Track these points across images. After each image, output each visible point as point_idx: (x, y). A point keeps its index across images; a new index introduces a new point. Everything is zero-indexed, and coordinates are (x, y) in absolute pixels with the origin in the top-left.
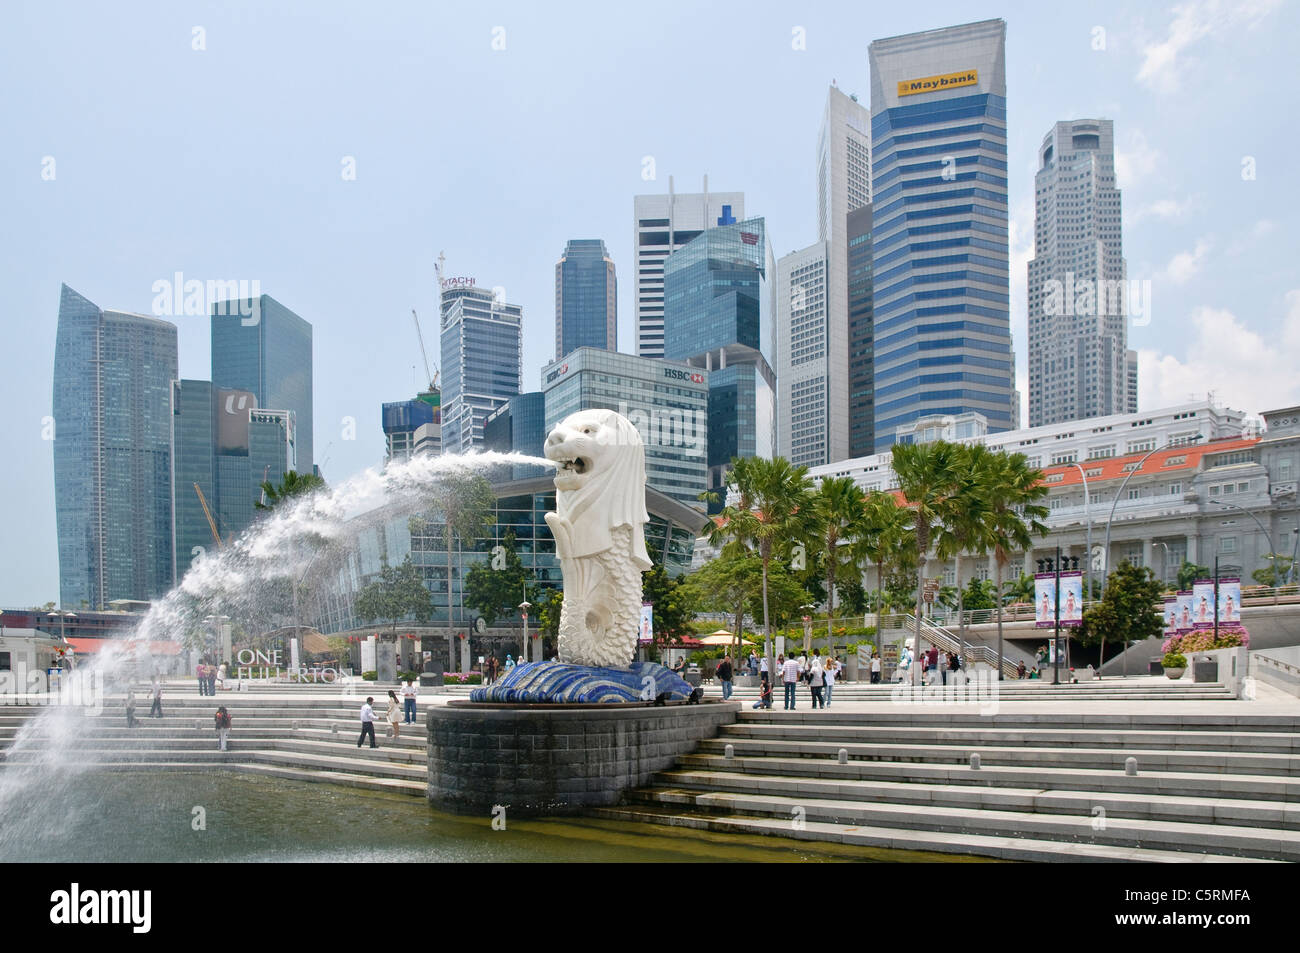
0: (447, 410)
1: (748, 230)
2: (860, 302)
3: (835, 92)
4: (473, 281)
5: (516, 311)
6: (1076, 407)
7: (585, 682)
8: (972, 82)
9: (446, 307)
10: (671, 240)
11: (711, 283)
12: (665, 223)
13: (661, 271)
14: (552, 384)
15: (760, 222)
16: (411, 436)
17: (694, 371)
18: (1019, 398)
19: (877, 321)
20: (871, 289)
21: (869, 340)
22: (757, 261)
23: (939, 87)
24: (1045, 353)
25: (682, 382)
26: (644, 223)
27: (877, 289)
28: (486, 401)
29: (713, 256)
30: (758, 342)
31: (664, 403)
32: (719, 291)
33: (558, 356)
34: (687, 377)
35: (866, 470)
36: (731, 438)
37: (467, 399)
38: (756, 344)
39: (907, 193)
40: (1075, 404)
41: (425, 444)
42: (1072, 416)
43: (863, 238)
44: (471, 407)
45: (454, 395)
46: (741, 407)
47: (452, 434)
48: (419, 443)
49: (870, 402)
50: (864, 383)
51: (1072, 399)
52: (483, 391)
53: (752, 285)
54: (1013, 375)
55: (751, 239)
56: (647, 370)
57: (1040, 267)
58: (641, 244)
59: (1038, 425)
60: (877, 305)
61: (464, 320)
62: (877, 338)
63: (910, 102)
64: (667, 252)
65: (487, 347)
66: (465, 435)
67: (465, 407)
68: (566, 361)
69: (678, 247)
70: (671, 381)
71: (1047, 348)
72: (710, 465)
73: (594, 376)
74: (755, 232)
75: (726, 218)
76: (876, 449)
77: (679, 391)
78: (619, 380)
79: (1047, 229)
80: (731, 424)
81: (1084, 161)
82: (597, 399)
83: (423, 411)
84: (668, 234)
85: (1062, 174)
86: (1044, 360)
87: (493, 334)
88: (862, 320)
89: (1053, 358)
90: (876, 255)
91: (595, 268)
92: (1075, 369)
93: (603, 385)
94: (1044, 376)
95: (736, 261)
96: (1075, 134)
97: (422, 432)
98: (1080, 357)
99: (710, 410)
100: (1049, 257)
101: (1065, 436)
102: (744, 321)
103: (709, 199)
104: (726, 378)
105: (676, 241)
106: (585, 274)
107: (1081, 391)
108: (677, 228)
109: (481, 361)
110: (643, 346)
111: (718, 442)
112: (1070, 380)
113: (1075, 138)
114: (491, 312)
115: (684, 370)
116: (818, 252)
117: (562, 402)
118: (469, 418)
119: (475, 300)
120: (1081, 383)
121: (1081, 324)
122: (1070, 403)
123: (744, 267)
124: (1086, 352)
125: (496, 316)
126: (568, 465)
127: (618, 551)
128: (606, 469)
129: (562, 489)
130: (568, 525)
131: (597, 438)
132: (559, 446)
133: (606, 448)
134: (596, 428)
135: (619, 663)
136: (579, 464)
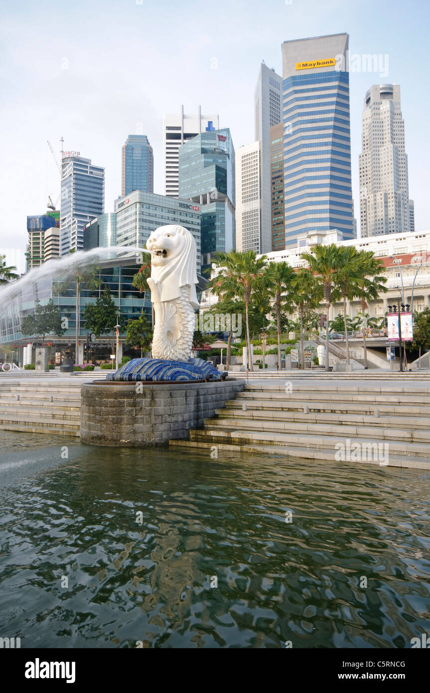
0: (63, 220)
1: (221, 134)
2: (276, 172)
3: (264, 67)
4: (79, 153)
5: (102, 170)
6: (384, 228)
7: (169, 369)
8: (332, 64)
9: (63, 166)
10: (182, 137)
11: (203, 160)
12: (179, 128)
13: (177, 153)
14: (121, 209)
15: (228, 130)
16: (43, 234)
17: (194, 205)
18: (356, 222)
19: (286, 182)
20: (282, 166)
21: (281, 191)
22: (226, 150)
23: (316, 66)
24: (368, 200)
25: (188, 210)
26: (169, 128)
27: (286, 165)
28: (86, 217)
29: (203, 147)
30: (226, 191)
31: (179, 220)
32: (206, 165)
33: (123, 194)
34: (190, 207)
35: (282, 257)
36: (213, 239)
37: (75, 215)
38: (225, 192)
39: (300, 118)
40: (384, 226)
41: (50, 238)
42: (382, 232)
43: (278, 140)
44: (76, 220)
45: (67, 213)
46: (217, 224)
47: (66, 233)
48: (47, 238)
49: (282, 223)
50: (279, 213)
51: (382, 224)
52: (84, 211)
53: (223, 162)
54: (353, 211)
55: (222, 139)
56: (170, 203)
57: (365, 157)
58: (167, 138)
59: (365, 236)
60: (286, 174)
61: (74, 174)
62: (286, 190)
63: (302, 73)
64: (180, 143)
65: (86, 188)
66: (73, 234)
67: (73, 219)
68: (129, 197)
69: (185, 141)
70: (183, 209)
71: (369, 198)
72: (202, 253)
73: (143, 205)
74: (224, 135)
75: (210, 127)
76: (286, 247)
77: (186, 214)
78: (156, 208)
79: (368, 138)
80: (213, 232)
81: (385, 105)
82: (145, 217)
83: (50, 221)
84: (180, 134)
85: (375, 111)
86: (368, 204)
87: (89, 182)
88: (278, 181)
89: (372, 203)
90: (286, 149)
91: (142, 150)
92: (383, 209)
93: (147, 211)
94: (368, 212)
95: (215, 149)
96: (381, 91)
97: (49, 232)
98: (386, 202)
99: (202, 225)
100: (370, 152)
101: (382, 242)
102: (219, 180)
103: (201, 118)
104: (210, 208)
105: (185, 138)
106: (137, 154)
107: (386, 220)
108: (186, 132)
109: (83, 196)
110: (167, 191)
111: (206, 241)
112: (381, 214)
113: (381, 93)
114: (89, 170)
115: (189, 204)
116: (255, 146)
117: (125, 219)
118: (76, 225)
119: (80, 164)
120: (386, 215)
121: (386, 186)
122: (381, 226)
123: (220, 153)
124: (389, 200)
125: (91, 173)
126: (158, 253)
127: (183, 299)
128: (178, 255)
129: (156, 265)
130: (159, 285)
131: (174, 240)
132: (155, 243)
133: (179, 244)
134: (173, 235)
135: (184, 359)
136: (165, 253)
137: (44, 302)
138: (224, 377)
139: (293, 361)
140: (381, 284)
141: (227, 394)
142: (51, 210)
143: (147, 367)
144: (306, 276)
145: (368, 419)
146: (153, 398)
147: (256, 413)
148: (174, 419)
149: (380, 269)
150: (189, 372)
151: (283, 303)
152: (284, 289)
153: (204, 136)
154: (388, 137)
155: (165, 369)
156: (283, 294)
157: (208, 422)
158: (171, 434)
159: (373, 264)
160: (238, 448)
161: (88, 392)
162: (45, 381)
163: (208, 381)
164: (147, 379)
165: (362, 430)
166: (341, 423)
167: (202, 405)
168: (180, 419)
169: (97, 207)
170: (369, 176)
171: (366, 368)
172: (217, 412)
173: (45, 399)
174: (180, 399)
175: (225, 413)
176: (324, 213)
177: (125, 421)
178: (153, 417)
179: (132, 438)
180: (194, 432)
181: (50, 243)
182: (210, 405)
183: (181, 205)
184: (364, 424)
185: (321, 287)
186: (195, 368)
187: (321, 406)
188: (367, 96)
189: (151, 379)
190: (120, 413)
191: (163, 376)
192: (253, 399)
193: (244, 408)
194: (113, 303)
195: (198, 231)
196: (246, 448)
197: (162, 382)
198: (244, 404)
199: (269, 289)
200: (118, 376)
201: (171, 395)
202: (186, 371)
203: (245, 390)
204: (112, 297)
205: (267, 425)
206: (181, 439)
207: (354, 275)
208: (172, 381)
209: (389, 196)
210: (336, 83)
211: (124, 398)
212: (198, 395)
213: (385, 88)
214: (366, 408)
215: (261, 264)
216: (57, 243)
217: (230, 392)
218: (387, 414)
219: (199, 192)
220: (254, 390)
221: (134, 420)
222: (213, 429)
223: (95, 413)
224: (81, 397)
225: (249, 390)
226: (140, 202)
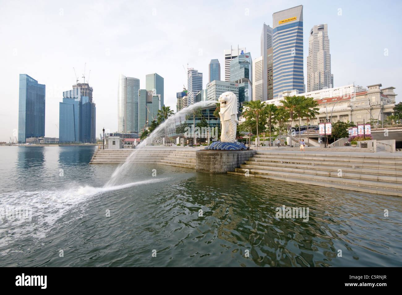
0: (189, 93)
1: (247, 55)
2: (270, 68)
3: (265, 25)
4: (194, 68)
5: (202, 74)
8: (295, 19)
9: (188, 74)
10: (231, 58)
11: (239, 66)
12: (230, 55)
13: (229, 64)
14: (209, 87)
15: (249, 53)
16: (182, 98)
17: (236, 84)
18: (305, 86)
19: (274, 71)
20: (272, 65)
21: (272, 76)
22: (248, 61)
23: (288, 21)
24: (311, 76)
25: (234, 86)
26: (226, 55)
27: (274, 65)
28: (196, 91)
29: (240, 61)
30: (249, 77)
32: (241, 68)
33: (209, 82)
35: (271, 102)
36: (243, 97)
37: (193, 91)
39: (281, 44)
40: (318, 86)
42: (318, 89)
43: (271, 55)
44: (193, 93)
45: (190, 90)
46: (245, 91)
47: (190, 98)
49: (272, 88)
50: (271, 84)
51: (318, 85)
52: (196, 89)
53: (248, 66)
54: (304, 81)
55: (247, 57)
56: (227, 84)
57: (310, 57)
58: (225, 59)
59: (309, 91)
60: (274, 68)
61: (192, 76)
62: (274, 75)
63: (281, 25)
64: (231, 61)
65: (197, 81)
66: (192, 98)
68: (211, 83)
69: (233, 59)
70: (232, 86)
71: (311, 75)
72: (239, 102)
74: (248, 55)
75: (242, 53)
76: (274, 98)
77: (233, 88)
78: (222, 86)
79: (311, 49)
81: (320, 34)
82: (217, 90)
83: (184, 94)
84: (231, 57)
85: (315, 37)
86: (311, 77)
87: (197, 78)
88: (270, 72)
89: (313, 77)
90: (274, 58)
91: (216, 65)
92: (318, 79)
93: (218, 87)
94: (311, 81)
95: (244, 61)
96: (318, 28)
97: (184, 98)
98: (320, 76)
99: (239, 91)
100: (312, 55)
101: (317, 93)
102: (246, 73)
103: (239, 49)
104: (242, 85)
105: (232, 58)
106: (214, 66)
107: (320, 84)
108: (233, 56)
109: (195, 84)
110: (226, 79)
111: (241, 97)
112: (317, 81)
113: (318, 29)
114: (197, 74)
115: (234, 84)
116: (261, 58)
117: (210, 91)
118: (193, 95)
119: (194, 72)
120: (320, 82)
121: (320, 69)
122: (317, 86)
123: (246, 63)
124: (321, 75)
125: (198, 75)
126: (223, 103)
127: (232, 119)
128: (230, 103)
129: (222, 107)
130: (223, 114)
131: (228, 97)
132: (221, 99)
133: (230, 99)
134: (228, 95)
135: (233, 142)
136: (225, 103)
137: (183, 122)
138: (248, 149)
139: (276, 143)
140: (317, 111)
141: (249, 155)
142: (184, 90)
143: (219, 145)
144: (282, 109)
145: (309, 166)
146: (221, 156)
147: (261, 163)
148: (229, 164)
149: (316, 105)
150: (235, 147)
151: (272, 120)
152: (272, 115)
153: (240, 57)
154: (321, 47)
155: (226, 146)
156: (272, 117)
157: (242, 165)
158: (228, 169)
159: (313, 102)
160: (254, 176)
161: (198, 153)
162: (184, 149)
163: (242, 150)
164: (219, 149)
165: (306, 171)
166: (297, 168)
167: (239, 159)
168: (231, 164)
169: (200, 87)
170: (311, 66)
171: (309, 146)
172: (245, 162)
173: (184, 156)
174: (231, 157)
175: (248, 162)
176: (291, 83)
177: (211, 164)
178: (221, 163)
179: (214, 170)
180: (237, 169)
181: (184, 101)
182: (243, 159)
183: (231, 84)
184: (307, 169)
185: (289, 113)
186: (237, 145)
187: (288, 161)
188: (311, 30)
189: (220, 149)
190: (210, 161)
191: (225, 148)
192: (260, 157)
193: (256, 161)
194: (206, 122)
196: (257, 176)
197: (224, 150)
198: (256, 159)
199: (266, 115)
200: (209, 148)
201: (228, 155)
202: (234, 146)
203: (256, 154)
204: (206, 120)
205: (265, 167)
206: (232, 171)
207: (304, 108)
208: (228, 150)
209: (321, 73)
210: (297, 27)
211: (211, 156)
212: (238, 155)
213: (320, 26)
214: (308, 162)
215: (263, 105)
216: (187, 101)
217: (250, 155)
218: (318, 165)
219: (237, 79)
220: (260, 154)
221: (215, 164)
222: (244, 168)
223: (201, 161)
224: (196, 155)
225: (258, 154)
226: (216, 85)
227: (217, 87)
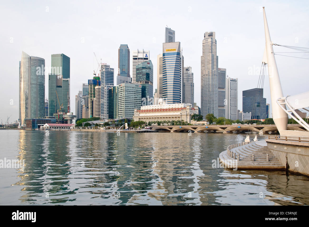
4: (106, 64)
5: (113, 69)
8: (175, 50)
9: (102, 68)
11: (143, 71)
15: (150, 61)
16: (93, 86)
17: (140, 85)
23: (171, 50)
26: (134, 56)
28: (109, 84)
29: (143, 66)
31: (135, 90)
38: (149, 80)
41: (97, 89)
47: (103, 89)
48: (96, 89)
52: (108, 82)
56: (133, 86)
58: (133, 60)
61: (105, 71)
65: (109, 75)
66: (105, 90)
67: (105, 85)
77: (137, 88)
80: (145, 92)
82: (126, 90)
83: (95, 81)
84: (137, 58)
91: (126, 50)
97: (97, 87)
99: (142, 91)
102: (147, 76)
103: (144, 52)
106: (124, 51)
108: (139, 57)
115: (138, 85)
117: (121, 90)
118: (106, 87)
119: (107, 68)
123: (147, 68)
125: (110, 70)
181: (97, 91)
183: (136, 86)
195: (141, 92)
213: (210, 33)
216: (99, 91)
219: (141, 80)
226: (125, 86)
227: (126, 88)
